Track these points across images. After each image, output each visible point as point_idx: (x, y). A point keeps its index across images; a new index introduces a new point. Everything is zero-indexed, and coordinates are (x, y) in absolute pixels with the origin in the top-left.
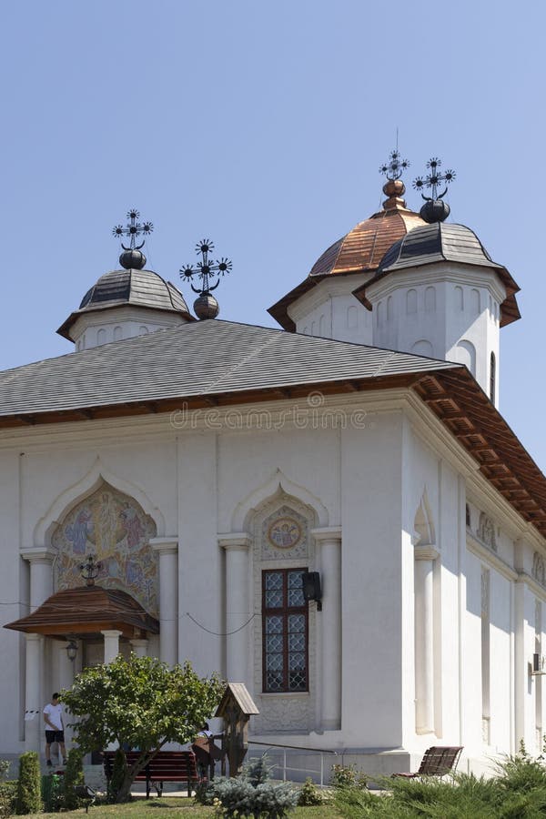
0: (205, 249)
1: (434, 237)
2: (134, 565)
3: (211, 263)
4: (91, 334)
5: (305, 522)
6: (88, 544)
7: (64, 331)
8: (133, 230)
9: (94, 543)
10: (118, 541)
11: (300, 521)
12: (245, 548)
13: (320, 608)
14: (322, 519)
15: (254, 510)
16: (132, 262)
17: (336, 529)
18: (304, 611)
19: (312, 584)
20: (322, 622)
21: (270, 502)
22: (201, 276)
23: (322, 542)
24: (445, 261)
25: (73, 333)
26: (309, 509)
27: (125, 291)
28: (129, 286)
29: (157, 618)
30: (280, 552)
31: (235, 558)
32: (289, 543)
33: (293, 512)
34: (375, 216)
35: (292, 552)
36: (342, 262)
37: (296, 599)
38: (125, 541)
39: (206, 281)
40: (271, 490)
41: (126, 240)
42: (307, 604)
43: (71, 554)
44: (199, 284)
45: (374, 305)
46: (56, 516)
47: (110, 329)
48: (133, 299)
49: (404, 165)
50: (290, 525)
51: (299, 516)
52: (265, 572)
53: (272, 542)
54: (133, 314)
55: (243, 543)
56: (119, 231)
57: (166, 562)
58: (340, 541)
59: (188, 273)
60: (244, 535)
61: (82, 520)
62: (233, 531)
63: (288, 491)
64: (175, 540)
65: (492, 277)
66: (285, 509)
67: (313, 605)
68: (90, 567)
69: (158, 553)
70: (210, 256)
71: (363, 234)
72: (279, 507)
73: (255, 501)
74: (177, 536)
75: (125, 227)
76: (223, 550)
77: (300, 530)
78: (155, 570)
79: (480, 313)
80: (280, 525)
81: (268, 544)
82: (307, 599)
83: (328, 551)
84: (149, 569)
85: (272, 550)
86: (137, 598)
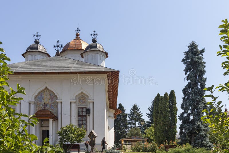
0: (58, 42)
1: (96, 45)
2: (52, 105)
3: (59, 45)
4: (29, 56)
5: (86, 98)
6: (43, 100)
7: (23, 55)
8: (37, 36)
9: (44, 100)
10: (49, 100)
11: (85, 98)
12: (75, 103)
13: (89, 116)
14: (90, 98)
15: (77, 96)
16: (37, 42)
17: (93, 100)
18: (86, 116)
19: (88, 111)
20: (89, 119)
21: (79, 94)
22: (57, 47)
23: (90, 103)
24: (98, 50)
25: (25, 55)
26: (87, 96)
27: (37, 48)
28: (38, 47)
29: (57, 116)
30: (81, 104)
31: (73, 105)
32: (83, 103)
33: (84, 96)
34: (75, 39)
35: (83, 104)
36: (70, 47)
37: (84, 114)
38: (50, 100)
39: (58, 48)
40: (80, 92)
41: (36, 38)
42: (86, 115)
43: (39, 102)
44: (57, 49)
45: (84, 57)
46: (36, 94)
47: (34, 56)
48: (39, 50)
49: (80, 30)
50: (83, 99)
51: (85, 97)
52: (78, 108)
53: (80, 102)
54: (39, 53)
55: (75, 102)
56: (34, 36)
57: (59, 105)
58: (93, 103)
59: (55, 46)
60: (75, 100)
61: (41, 95)
62: (73, 99)
63: (84, 92)
64: (61, 100)
65: (105, 54)
66: (82, 95)
67: (87, 115)
68: (45, 105)
69: (57, 103)
70: (59, 44)
71: (73, 42)
72: (81, 95)
73: (77, 94)
74: (62, 100)
75: (35, 35)
76: (71, 103)
77: (85, 100)
78: (57, 106)
79: (103, 60)
80: (81, 99)
81: (79, 102)
82: (87, 113)
83: (91, 105)
84: (55, 106)
85: (80, 104)
86: (53, 112)
